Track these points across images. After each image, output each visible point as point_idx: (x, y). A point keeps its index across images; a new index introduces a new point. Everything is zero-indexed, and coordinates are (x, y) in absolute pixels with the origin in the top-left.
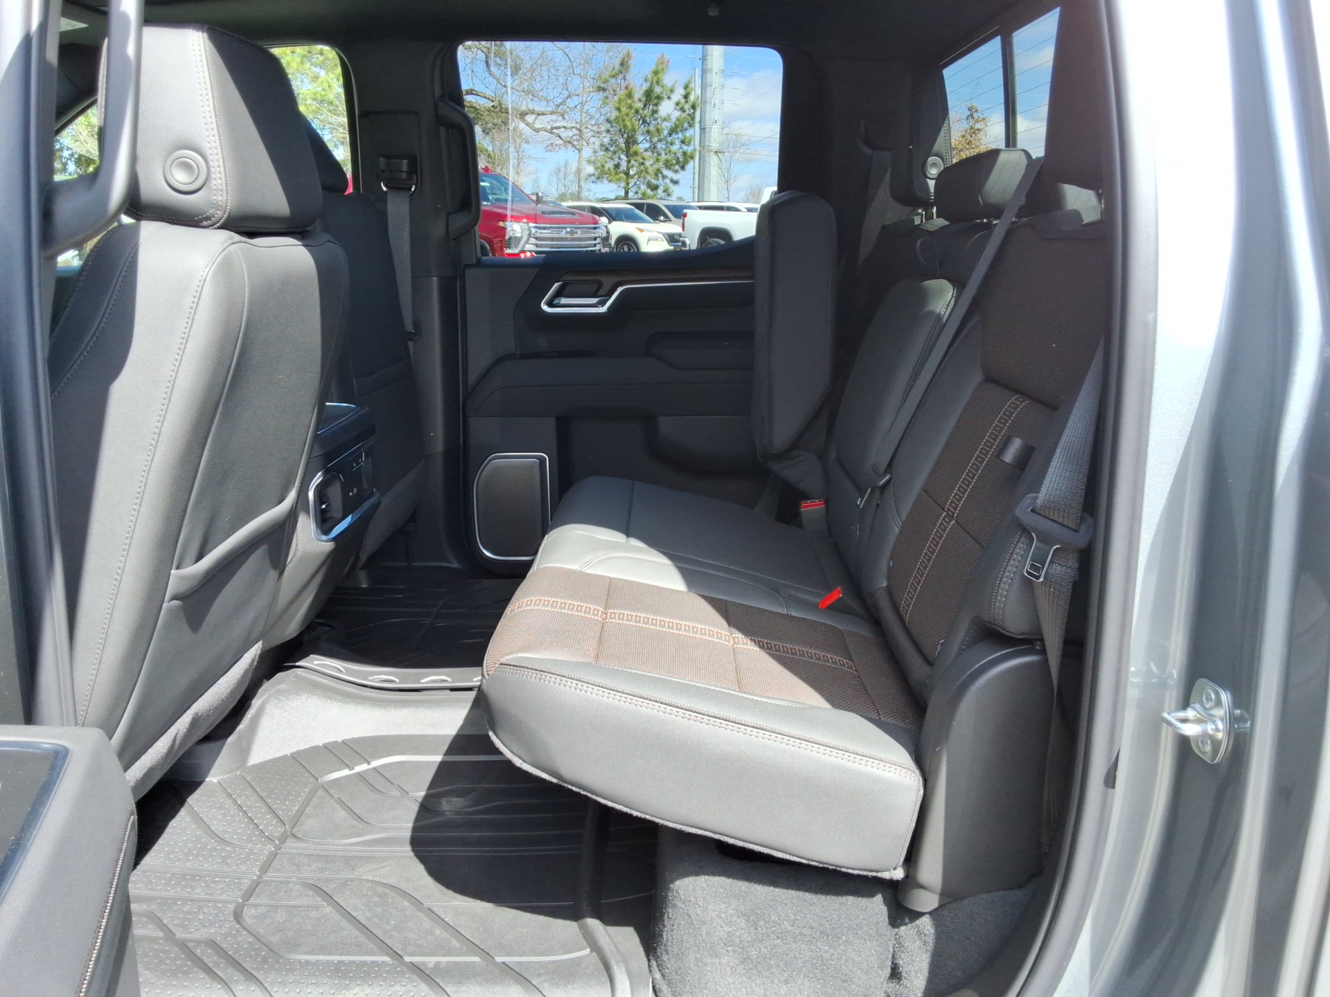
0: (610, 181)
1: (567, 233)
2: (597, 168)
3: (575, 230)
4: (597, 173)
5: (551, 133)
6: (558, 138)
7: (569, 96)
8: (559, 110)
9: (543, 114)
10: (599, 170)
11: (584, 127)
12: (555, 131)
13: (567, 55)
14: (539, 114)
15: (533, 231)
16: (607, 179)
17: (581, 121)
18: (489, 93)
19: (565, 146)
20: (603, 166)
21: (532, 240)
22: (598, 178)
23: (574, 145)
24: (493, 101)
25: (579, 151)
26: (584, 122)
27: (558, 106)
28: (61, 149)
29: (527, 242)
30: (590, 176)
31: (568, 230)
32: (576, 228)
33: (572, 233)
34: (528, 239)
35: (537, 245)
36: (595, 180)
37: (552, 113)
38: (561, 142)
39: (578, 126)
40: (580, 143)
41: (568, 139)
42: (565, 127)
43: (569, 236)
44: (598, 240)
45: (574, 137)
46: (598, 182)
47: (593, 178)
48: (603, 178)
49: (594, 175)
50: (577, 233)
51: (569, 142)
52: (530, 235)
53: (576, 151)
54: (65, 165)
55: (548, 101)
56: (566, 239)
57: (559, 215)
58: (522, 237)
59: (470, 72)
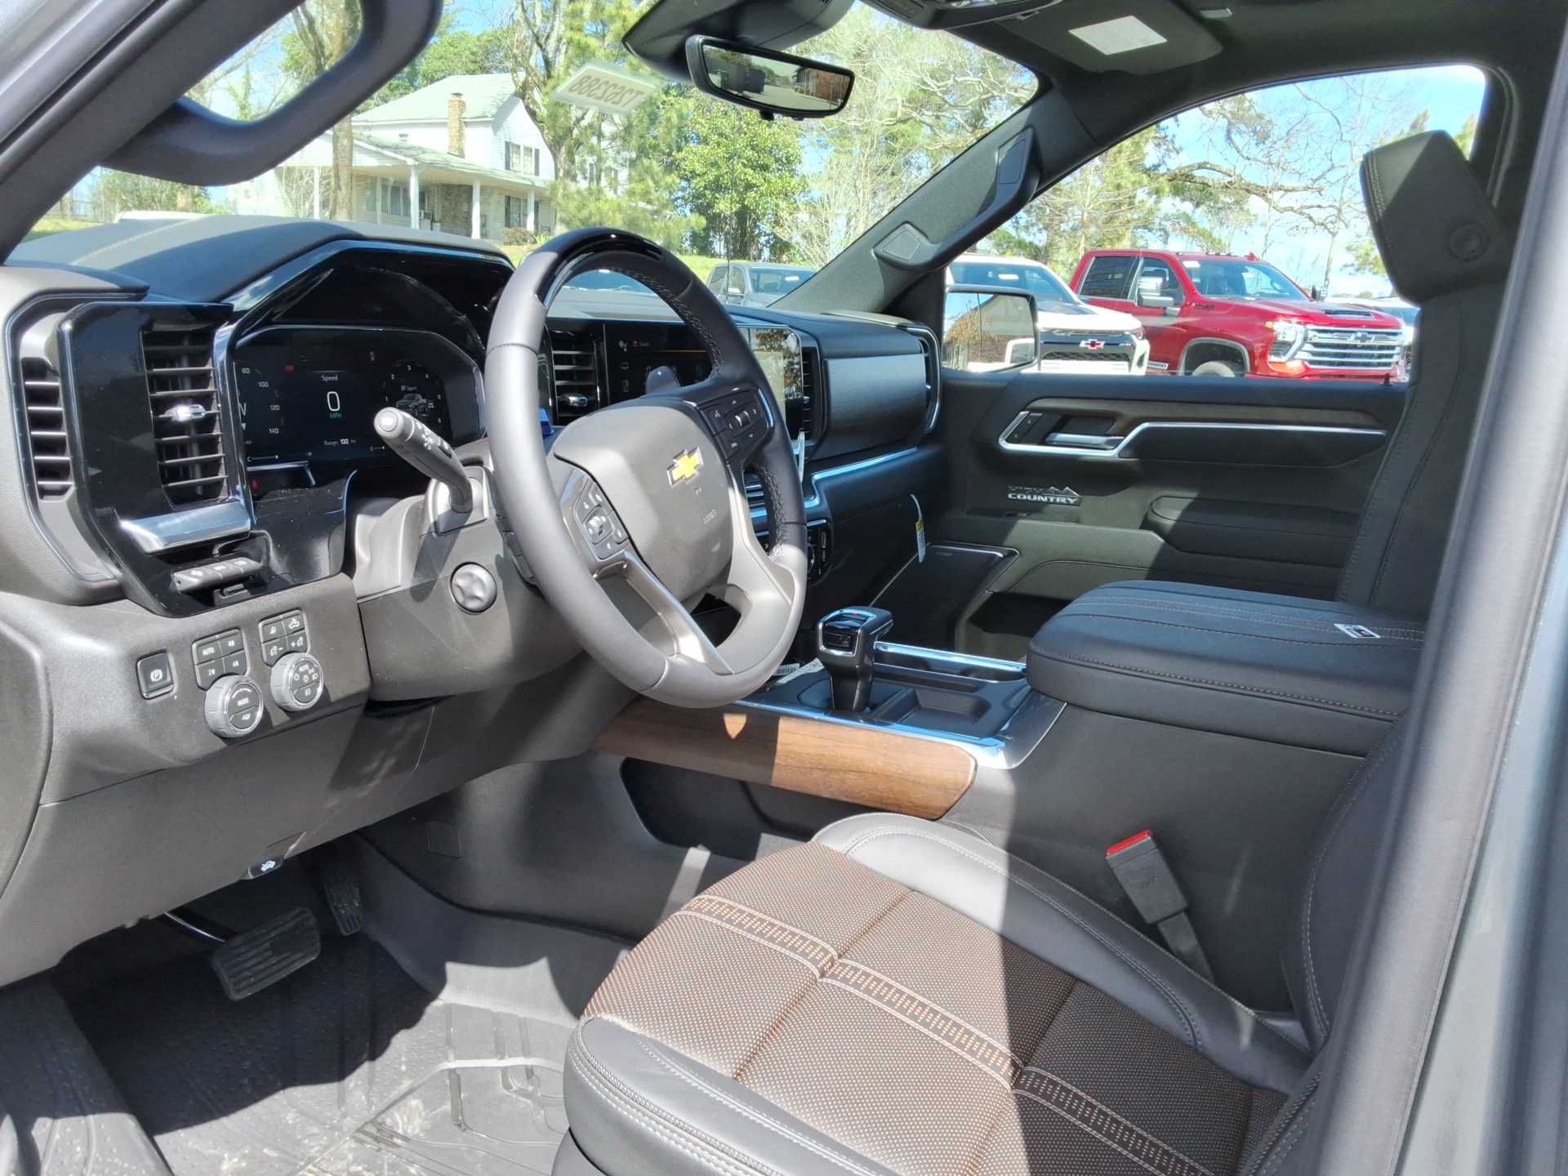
0: (1374, 274)
1: (1357, 338)
2: (1357, 258)
3: (1368, 336)
4: (1356, 263)
5: (1301, 214)
6: (1307, 220)
7: (1332, 167)
8: (1315, 186)
9: (1293, 190)
10: (1361, 259)
11: (1345, 206)
12: (1305, 211)
13: (1336, 118)
14: (1287, 191)
15: (1311, 334)
16: (1370, 270)
17: (1342, 198)
18: (1225, 167)
19: (1314, 228)
20: (1367, 254)
21: (1308, 347)
22: (1358, 270)
23: (1326, 227)
24: (1230, 176)
25: (1334, 235)
26: (1345, 199)
27: (1315, 181)
28: (759, 235)
29: (1300, 349)
30: (1346, 266)
31: (1359, 335)
32: (1369, 333)
33: (1363, 339)
34: (1302, 345)
35: (1314, 354)
36: (1353, 272)
37: (1306, 188)
38: (1312, 224)
39: (1337, 204)
40: (1336, 225)
41: (1321, 221)
42: (1319, 207)
43: (1358, 343)
44: (1397, 350)
45: (1330, 219)
46: (1358, 274)
47: (1351, 269)
48: (1364, 269)
49: (1352, 265)
50: (1370, 339)
51: (1322, 224)
52: (1305, 339)
53: (1331, 235)
54: (761, 251)
55: (1300, 175)
56: (1355, 347)
57: (1349, 316)
58: (1294, 342)
59: (1206, 141)
